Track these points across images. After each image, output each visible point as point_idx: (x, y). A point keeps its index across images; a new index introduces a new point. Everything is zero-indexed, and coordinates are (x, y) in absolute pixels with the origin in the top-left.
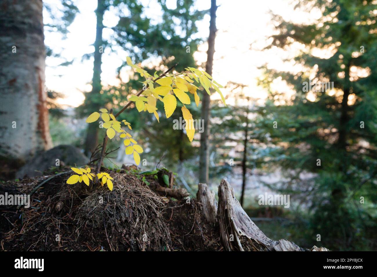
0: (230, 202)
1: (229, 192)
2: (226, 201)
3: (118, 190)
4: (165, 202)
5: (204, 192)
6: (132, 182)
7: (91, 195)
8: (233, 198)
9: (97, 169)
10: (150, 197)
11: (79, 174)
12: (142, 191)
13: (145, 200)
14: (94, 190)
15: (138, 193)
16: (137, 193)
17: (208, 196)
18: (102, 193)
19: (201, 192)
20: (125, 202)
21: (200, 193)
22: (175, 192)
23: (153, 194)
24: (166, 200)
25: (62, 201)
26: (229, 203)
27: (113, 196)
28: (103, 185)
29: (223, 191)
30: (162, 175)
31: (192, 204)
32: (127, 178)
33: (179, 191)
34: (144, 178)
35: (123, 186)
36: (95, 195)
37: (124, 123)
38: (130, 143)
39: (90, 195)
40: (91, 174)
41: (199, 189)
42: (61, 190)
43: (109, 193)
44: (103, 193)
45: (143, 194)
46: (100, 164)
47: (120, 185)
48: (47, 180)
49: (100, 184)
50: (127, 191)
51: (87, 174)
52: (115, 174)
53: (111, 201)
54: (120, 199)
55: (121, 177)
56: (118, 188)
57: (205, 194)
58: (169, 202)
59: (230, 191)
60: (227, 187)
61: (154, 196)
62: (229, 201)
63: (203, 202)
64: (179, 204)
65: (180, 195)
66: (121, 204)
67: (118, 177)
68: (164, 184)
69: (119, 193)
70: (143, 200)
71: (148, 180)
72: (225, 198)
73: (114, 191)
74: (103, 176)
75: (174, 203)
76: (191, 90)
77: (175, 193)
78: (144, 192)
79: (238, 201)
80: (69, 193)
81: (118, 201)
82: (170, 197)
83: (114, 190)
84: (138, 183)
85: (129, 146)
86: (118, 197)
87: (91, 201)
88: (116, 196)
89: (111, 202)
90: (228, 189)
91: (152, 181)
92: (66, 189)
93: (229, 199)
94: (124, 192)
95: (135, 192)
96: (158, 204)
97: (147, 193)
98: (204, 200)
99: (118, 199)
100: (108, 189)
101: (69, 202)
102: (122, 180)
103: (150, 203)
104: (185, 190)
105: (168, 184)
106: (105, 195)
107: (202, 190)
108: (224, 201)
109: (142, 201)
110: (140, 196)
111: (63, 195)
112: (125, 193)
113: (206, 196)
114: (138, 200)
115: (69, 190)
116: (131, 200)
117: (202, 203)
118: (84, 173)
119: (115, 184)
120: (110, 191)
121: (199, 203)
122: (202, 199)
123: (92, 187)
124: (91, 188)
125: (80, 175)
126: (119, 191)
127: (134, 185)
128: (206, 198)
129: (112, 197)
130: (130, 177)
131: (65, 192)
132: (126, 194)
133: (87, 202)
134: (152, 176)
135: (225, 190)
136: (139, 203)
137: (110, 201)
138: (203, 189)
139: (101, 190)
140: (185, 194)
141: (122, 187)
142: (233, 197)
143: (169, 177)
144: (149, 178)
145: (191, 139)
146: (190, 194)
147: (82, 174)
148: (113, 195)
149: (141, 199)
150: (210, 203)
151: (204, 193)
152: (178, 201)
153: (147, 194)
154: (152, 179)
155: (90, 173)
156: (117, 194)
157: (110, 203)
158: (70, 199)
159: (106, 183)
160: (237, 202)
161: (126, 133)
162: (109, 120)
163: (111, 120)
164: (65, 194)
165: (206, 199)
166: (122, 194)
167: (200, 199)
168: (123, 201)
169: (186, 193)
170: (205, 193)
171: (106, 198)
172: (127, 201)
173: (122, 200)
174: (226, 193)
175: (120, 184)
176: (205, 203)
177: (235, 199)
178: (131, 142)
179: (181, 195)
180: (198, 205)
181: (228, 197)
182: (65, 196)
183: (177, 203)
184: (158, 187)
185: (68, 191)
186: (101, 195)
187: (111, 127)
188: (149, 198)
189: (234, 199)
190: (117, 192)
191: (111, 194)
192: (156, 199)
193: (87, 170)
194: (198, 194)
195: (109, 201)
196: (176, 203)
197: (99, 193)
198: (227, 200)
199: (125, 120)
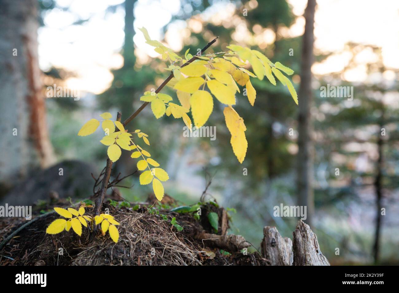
0: (310, 260)
1: (308, 243)
2: (304, 257)
3: (126, 241)
4: (209, 257)
5: (272, 241)
6: (151, 228)
7: (87, 249)
8: (316, 253)
9: (96, 207)
10: (178, 251)
11: (66, 217)
12: (165, 242)
13: (169, 257)
14: (92, 241)
15: (160, 245)
16: (158, 245)
17: (279, 247)
18: (102, 247)
19: (268, 241)
20: (137, 260)
21: (266, 243)
22: (225, 240)
23: (184, 246)
24: (211, 254)
25: (43, 259)
26: (308, 261)
27: (119, 252)
28: (104, 234)
29: (298, 241)
30: (208, 212)
31: (253, 261)
32: (144, 221)
33: (232, 239)
34: (174, 219)
35: (136, 235)
36: (92, 248)
37: (137, 134)
38: (147, 165)
39: (85, 249)
40: (85, 217)
41: (265, 236)
42: (44, 240)
43: (112, 246)
44: (105, 246)
45: (166, 247)
46: (100, 200)
47: (131, 234)
48: (27, 224)
49: (101, 232)
50: (140, 242)
51: (79, 217)
52: (125, 215)
53: (116, 258)
54: (130, 256)
55: (135, 220)
56: (128, 239)
57: (274, 244)
58: (214, 258)
59: (311, 241)
60: (306, 235)
61: (185, 249)
62: (309, 258)
63: (271, 257)
64: (231, 260)
65: (233, 246)
66: (131, 263)
67: (128, 220)
68: (209, 228)
69: (128, 246)
70: (167, 256)
71: (183, 222)
72: (303, 253)
73: (121, 243)
74: (104, 219)
75: (224, 259)
76: (239, 80)
77: (226, 243)
78: (169, 243)
79: (325, 257)
80: (54, 246)
81: (127, 258)
82: (218, 250)
83: (122, 241)
84: (161, 229)
85: (146, 170)
86: (127, 252)
87: (86, 260)
88: (124, 251)
89: (116, 261)
90: (307, 237)
91: (189, 224)
92: (50, 240)
93: (309, 255)
94: (137, 243)
95: (155, 244)
96: (191, 262)
97: (174, 244)
98: (273, 254)
99: (127, 256)
100: (111, 239)
101: (53, 261)
102: (136, 225)
103: (179, 262)
104: (241, 237)
105: (217, 227)
106: (107, 250)
107: (269, 238)
108: (301, 257)
109: (166, 258)
110: (162, 250)
111: (45, 250)
112: (138, 246)
113: (275, 248)
114: (159, 257)
115: (54, 241)
116: (147, 257)
117: (269, 259)
118: (74, 216)
119: (122, 231)
120: (115, 243)
121: (264, 259)
122: (270, 252)
123: (88, 237)
124: (87, 239)
125: (67, 219)
126: (128, 243)
127: (154, 233)
128: (276, 251)
129: (117, 252)
130: (149, 219)
131: (48, 245)
132: (140, 248)
133: (80, 261)
134: (190, 214)
135: (303, 239)
136: (159, 261)
137: (114, 259)
138: (271, 235)
139: (101, 242)
140: (242, 244)
141: (134, 237)
142: (317, 251)
143: (218, 215)
144: (185, 219)
145: (241, 159)
146: (250, 244)
147: (71, 217)
148: (120, 250)
149: (164, 254)
150: (282, 259)
151: (272, 243)
152: (231, 255)
153: (174, 247)
154: (189, 219)
155: (84, 215)
156: (125, 247)
157: (114, 261)
158: (54, 256)
159: (108, 231)
160: (324, 259)
161: (141, 151)
162: (114, 130)
163: (117, 130)
164: (48, 247)
165: (277, 253)
166: (132, 247)
167: (266, 252)
168: (135, 258)
169: (243, 242)
170: (275, 242)
171: (108, 254)
172: (140, 258)
173: (132, 257)
174: (304, 244)
175: (132, 231)
176: (274, 259)
177: (321, 255)
178: (149, 164)
179: (235, 246)
180: (262, 262)
181: (308, 251)
182: (48, 251)
183: (228, 258)
184: (198, 233)
185: (52, 243)
186: (101, 249)
187: (115, 143)
188: (177, 253)
189: (319, 254)
190: (125, 244)
191: (116, 248)
192: (189, 255)
193: (79, 210)
194: (263, 245)
195: (112, 259)
196: (226, 258)
197: (98, 246)
198: (305, 255)
199: (139, 131)
